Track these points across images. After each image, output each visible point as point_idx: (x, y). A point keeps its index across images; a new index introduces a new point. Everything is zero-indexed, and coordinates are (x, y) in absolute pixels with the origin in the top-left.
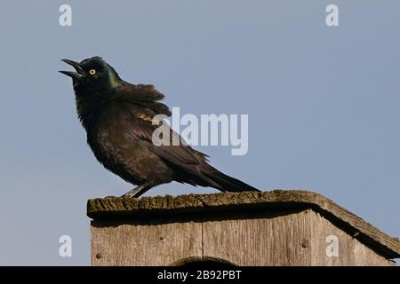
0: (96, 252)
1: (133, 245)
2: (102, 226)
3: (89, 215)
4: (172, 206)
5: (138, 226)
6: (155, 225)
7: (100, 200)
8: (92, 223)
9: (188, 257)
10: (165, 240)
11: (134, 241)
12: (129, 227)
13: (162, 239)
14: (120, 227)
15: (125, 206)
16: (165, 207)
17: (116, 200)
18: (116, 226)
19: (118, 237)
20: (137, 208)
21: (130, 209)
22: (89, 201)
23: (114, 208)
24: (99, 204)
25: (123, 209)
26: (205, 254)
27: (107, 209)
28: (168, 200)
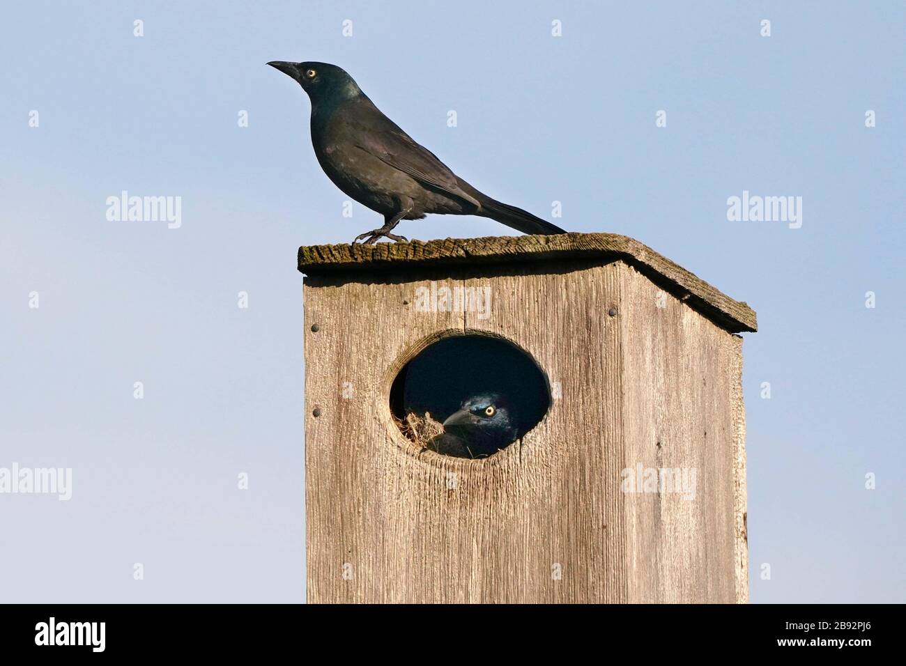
0: (311, 322)
1: (365, 312)
2: (320, 285)
3: (301, 268)
4: (421, 256)
5: (372, 286)
6: (397, 282)
7: (316, 247)
8: (306, 281)
9: (443, 329)
10: (410, 305)
11: (365, 307)
12: (358, 286)
13: (406, 303)
14: (345, 286)
15: (352, 255)
16: (410, 257)
17: (340, 248)
18: (339, 285)
19: (342, 300)
20: (369, 258)
21: (360, 260)
22: (301, 250)
23: (338, 258)
24: (315, 254)
25: (350, 260)
26: (468, 326)
27: (327, 261)
28: (415, 247)
